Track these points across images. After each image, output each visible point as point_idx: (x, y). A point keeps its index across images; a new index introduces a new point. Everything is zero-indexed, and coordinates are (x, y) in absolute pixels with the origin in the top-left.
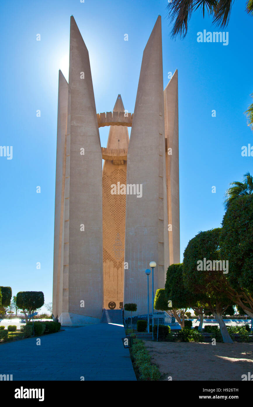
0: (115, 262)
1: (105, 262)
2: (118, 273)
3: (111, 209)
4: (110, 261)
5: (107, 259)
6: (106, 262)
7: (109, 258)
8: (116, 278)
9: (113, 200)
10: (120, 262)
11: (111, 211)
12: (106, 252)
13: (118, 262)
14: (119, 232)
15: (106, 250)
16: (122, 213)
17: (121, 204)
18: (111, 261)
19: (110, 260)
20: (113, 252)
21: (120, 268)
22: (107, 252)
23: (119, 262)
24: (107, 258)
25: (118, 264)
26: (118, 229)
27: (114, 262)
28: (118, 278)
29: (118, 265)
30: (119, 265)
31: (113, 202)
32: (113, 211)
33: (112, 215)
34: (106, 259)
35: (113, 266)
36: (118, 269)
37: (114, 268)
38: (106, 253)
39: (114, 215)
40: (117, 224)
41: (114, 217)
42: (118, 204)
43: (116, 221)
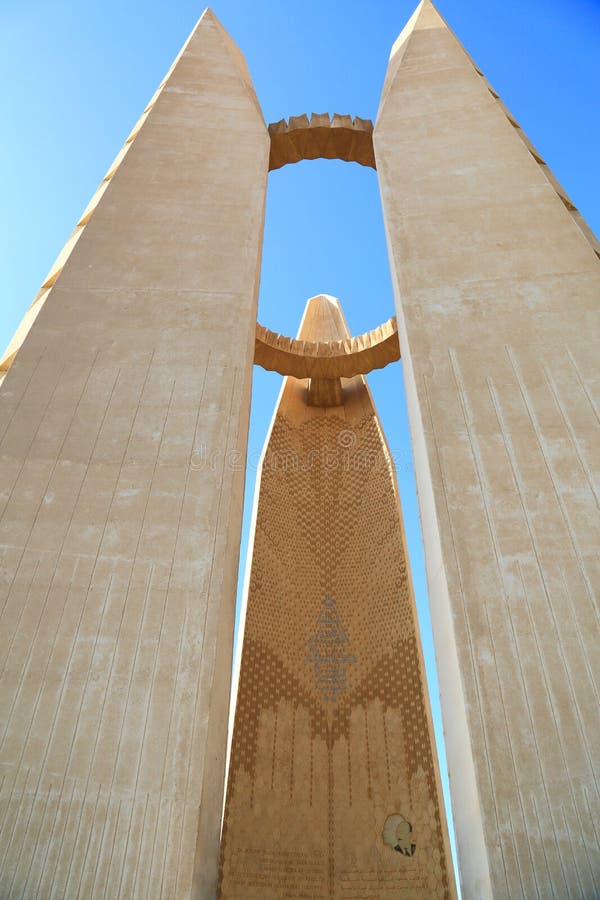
0: (318, 712)
1: (271, 708)
2: (330, 761)
3: (299, 517)
4: (296, 707)
5: (283, 698)
6: (275, 710)
7: (289, 693)
8: (324, 786)
9: (309, 493)
10: (342, 712)
11: (299, 524)
12: (280, 664)
13: (330, 713)
14: (334, 593)
15: (279, 659)
16: (342, 528)
17: (336, 503)
18: (300, 705)
19: (295, 699)
20: (307, 667)
21: (342, 737)
22: (285, 666)
23: (337, 713)
24: (283, 693)
25: (330, 718)
26: (328, 580)
27: (312, 712)
28: (330, 787)
29: (330, 725)
30: (335, 724)
31: (309, 496)
32: (309, 524)
33: (304, 535)
34: (277, 698)
35: (308, 729)
36: (330, 745)
37: (313, 738)
38: (279, 670)
39: (313, 535)
40: (323, 564)
41: (313, 543)
42: (327, 504)
43: (318, 555)
